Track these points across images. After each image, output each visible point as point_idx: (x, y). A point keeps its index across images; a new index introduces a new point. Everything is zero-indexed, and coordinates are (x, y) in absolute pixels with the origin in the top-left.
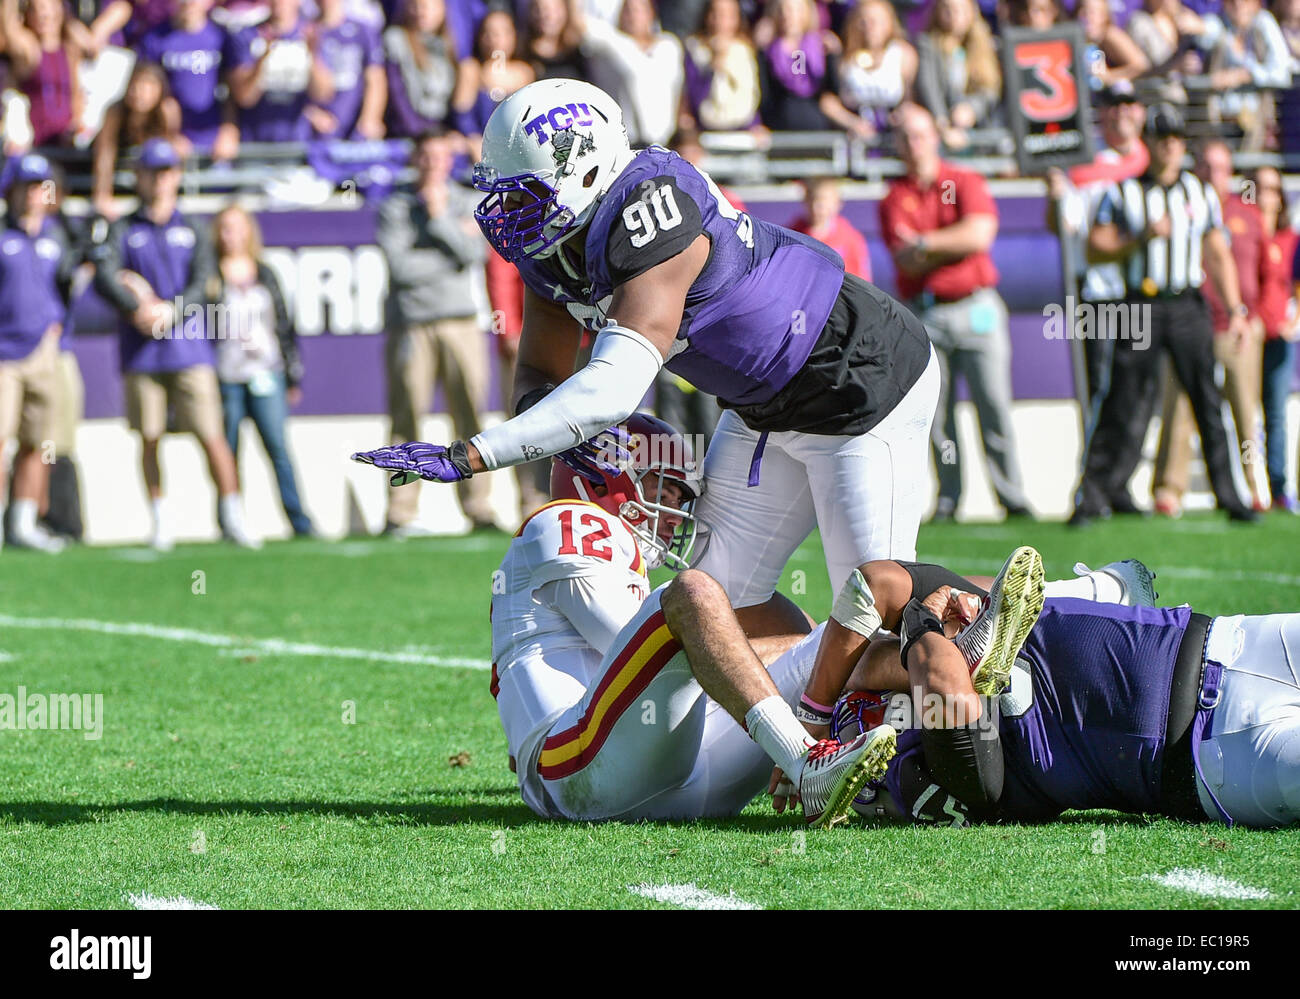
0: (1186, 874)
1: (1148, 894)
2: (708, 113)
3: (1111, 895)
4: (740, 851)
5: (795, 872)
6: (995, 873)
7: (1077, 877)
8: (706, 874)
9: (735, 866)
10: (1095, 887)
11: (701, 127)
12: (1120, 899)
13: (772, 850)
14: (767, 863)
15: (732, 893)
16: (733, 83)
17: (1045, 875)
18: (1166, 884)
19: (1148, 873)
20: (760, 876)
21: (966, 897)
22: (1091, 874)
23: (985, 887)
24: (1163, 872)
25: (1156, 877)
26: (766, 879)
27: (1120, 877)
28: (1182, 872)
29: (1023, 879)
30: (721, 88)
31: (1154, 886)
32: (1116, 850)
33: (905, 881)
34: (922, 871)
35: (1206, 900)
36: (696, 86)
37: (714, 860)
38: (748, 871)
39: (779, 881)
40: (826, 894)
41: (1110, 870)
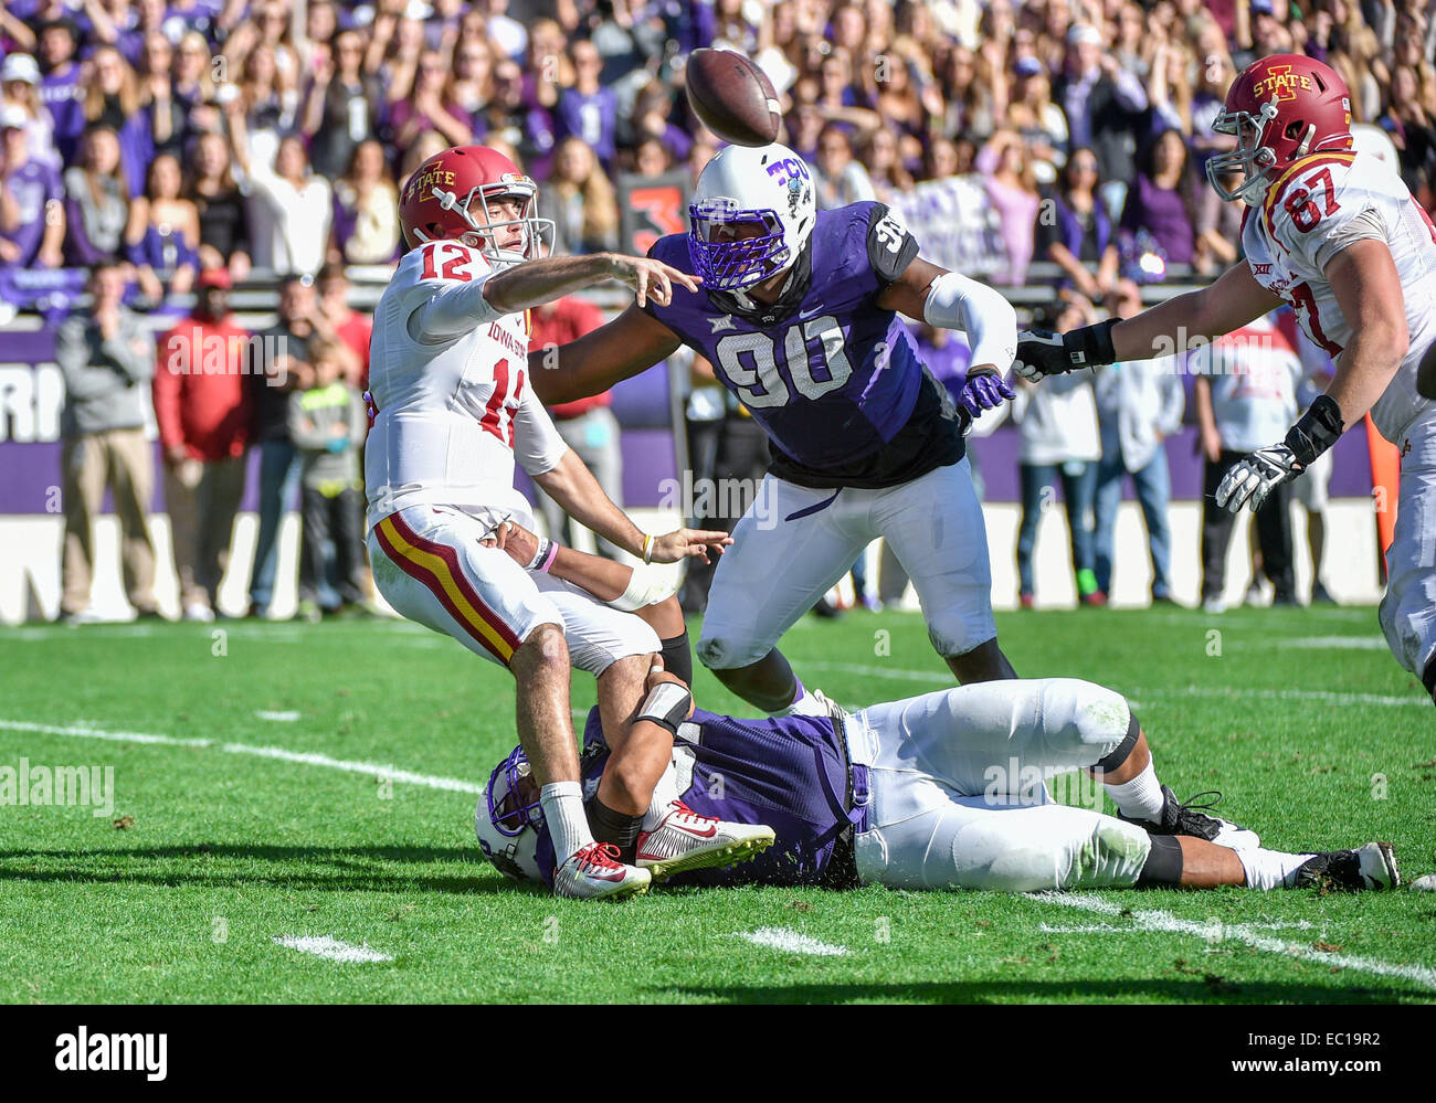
0: (772, 932)
1: (737, 950)
2: (353, 249)
3: (704, 950)
4: (373, 907)
5: (422, 926)
6: (601, 930)
7: (674, 934)
8: (342, 928)
9: (368, 921)
10: (691, 943)
11: (346, 261)
12: (712, 954)
13: (401, 907)
14: (396, 918)
15: (365, 945)
16: (375, 223)
17: (645, 931)
18: (754, 941)
19: (738, 931)
20: (391, 929)
21: (575, 951)
22: (687, 931)
23: (592, 941)
24: (751, 931)
25: (745, 934)
26: (396, 932)
27: (712, 934)
28: (768, 930)
29: (626, 935)
30: (364, 227)
31: (743, 943)
32: (710, 910)
33: (521, 936)
34: (535, 927)
35: (790, 956)
36: (343, 225)
37: (350, 915)
38: (380, 925)
39: (408, 935)
40: (449, 947)
41: (704, 928)
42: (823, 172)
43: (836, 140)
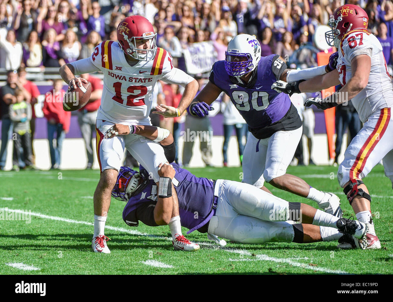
0: (151, 261)
1: (141, 266)
2: (29, 62)
3: (131, 266)
4: (35, 254)
5: (49, 260)
6: (101, 260)
7: (122, 262)
8: (26, 260)
9: (33, 258)
10: (127, 264)
11: (26, 66)
12: (134, 268)
13: (43, 254)
14: (41, 258)
15: (32, 265)
16: (35, 55)
17: (114, 261)
18: (146, 264)
19: (141, 261)
20: (40, 261)
21: (94, 267)
22: (126, 261)
23: (98, 264)
24: (145, 261)
25: (143, 262)
26: (41, 262)
27: (134, 262)
28: (150, 260)
29: (108, 262)
30: (32, 56)
31: (143, 264)
32: (133, 255)
33: (78, 262)
34: (82, 260)
35: (156, 268)
37: (28, 257)
38: (37, 260)
39: (45, 262)
40: (57, 266)
41: (131, 260)
42: (166, 40)
43: (169, 30)
